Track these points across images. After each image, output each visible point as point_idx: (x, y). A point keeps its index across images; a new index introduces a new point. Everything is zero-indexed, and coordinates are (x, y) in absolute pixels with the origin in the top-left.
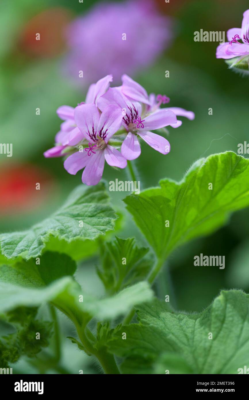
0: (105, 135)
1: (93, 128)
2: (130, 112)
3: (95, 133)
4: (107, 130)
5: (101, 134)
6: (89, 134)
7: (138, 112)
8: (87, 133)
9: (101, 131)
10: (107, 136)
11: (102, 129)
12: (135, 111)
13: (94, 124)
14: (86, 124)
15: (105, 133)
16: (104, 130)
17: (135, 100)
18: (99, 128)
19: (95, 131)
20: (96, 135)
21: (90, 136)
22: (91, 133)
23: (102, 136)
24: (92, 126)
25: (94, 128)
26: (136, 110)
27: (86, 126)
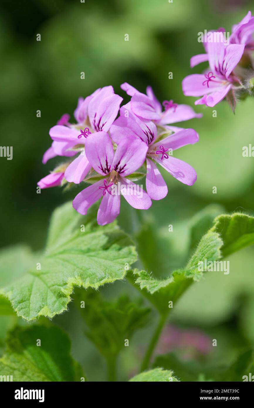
0: (122, 171)
1: (106, 161)
2: (147, 137)
3: (109, 167)
4: (125, 165)
5: (116, 169)
6: (101, 168)
7: (153, 134)
8: (99, 167)
9: (117, 166)
10: (125, 172)
11: (119, 163)
12: (151, 134)
13: (108, 158)
14: (99, 158)
15: (123, 168)
16: (121, 165)
17: (148, 120)
18: (115, 163)
19: (109, 164)
20: (111, 169)
21: (102, 169)
22: (104, 166)
23: (118, 170)
24: (106, 159)
25: (108, 161)
26: (152, 132)
27: (98, 160)
